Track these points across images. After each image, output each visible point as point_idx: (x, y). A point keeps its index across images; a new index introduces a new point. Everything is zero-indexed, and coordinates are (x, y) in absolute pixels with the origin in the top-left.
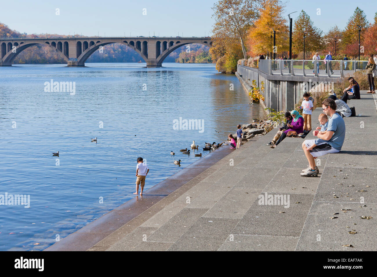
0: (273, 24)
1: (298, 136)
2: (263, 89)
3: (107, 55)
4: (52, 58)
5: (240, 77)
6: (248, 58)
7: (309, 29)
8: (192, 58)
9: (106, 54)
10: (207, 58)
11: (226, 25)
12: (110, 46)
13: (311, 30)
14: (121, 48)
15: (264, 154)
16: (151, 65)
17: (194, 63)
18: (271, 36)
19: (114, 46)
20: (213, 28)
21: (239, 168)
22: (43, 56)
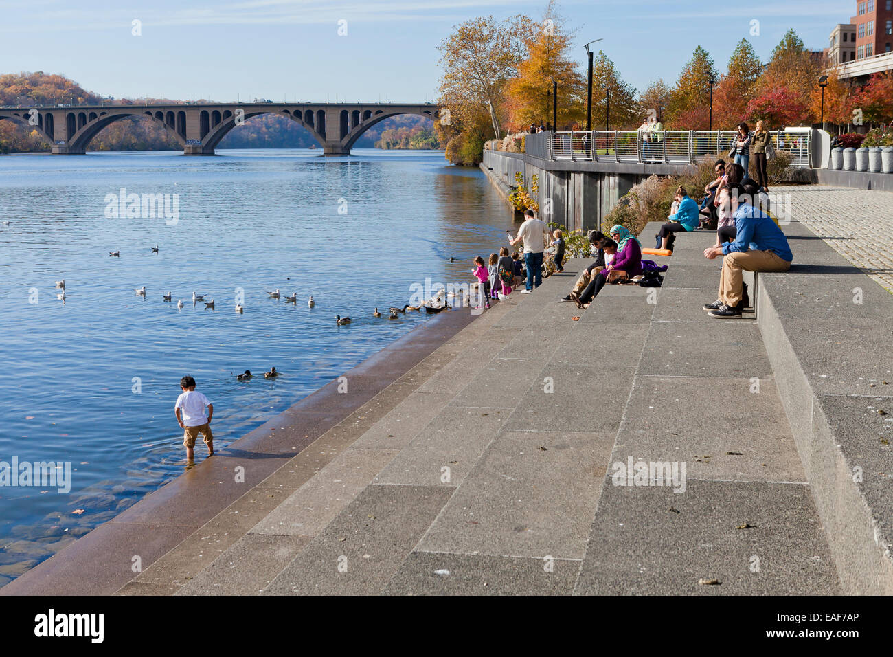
0: (552, 69)
1: (632, 282)
2: (535, 188)
3: (254, 136)
4: (157, 141)
5: (490, 171)
6: (502, 136)
7: (613, 84)
8: (403, 140)
9: (253, 133)
10: (431, 140)
11: (463, 78)
12: (259, 119)
13: (615, 88)
14: (280, 122)
15: (558, 322)
16: (332, 152)
17: (407, 149)
18: (549, 93)
19: (267, 118)
20: (440, 85)
21: (506, 359)
22: (142, 138)
